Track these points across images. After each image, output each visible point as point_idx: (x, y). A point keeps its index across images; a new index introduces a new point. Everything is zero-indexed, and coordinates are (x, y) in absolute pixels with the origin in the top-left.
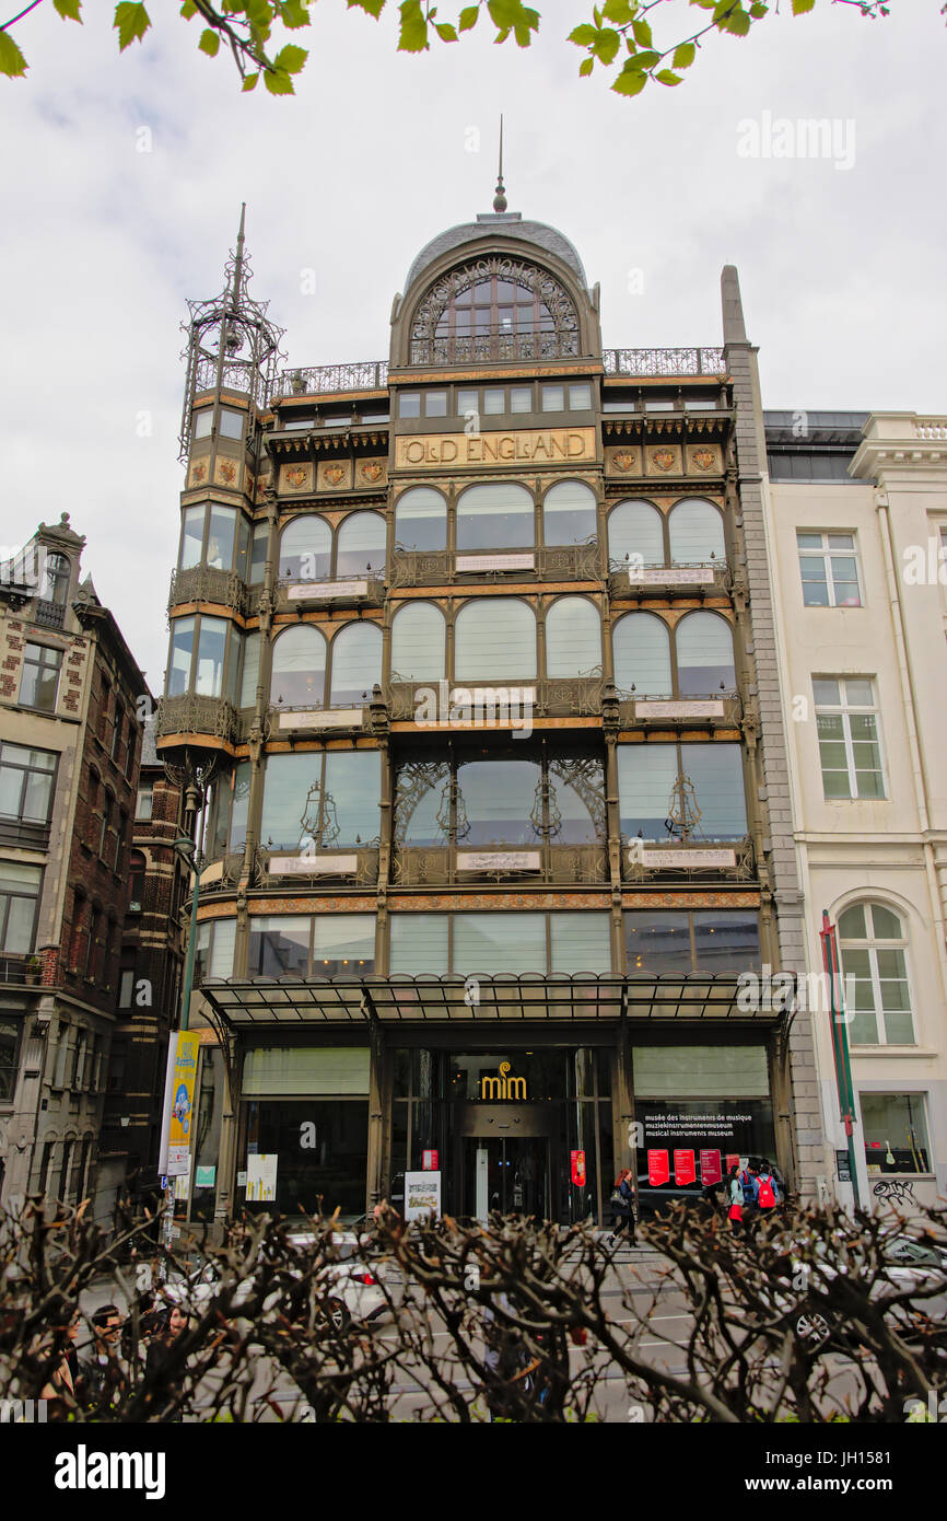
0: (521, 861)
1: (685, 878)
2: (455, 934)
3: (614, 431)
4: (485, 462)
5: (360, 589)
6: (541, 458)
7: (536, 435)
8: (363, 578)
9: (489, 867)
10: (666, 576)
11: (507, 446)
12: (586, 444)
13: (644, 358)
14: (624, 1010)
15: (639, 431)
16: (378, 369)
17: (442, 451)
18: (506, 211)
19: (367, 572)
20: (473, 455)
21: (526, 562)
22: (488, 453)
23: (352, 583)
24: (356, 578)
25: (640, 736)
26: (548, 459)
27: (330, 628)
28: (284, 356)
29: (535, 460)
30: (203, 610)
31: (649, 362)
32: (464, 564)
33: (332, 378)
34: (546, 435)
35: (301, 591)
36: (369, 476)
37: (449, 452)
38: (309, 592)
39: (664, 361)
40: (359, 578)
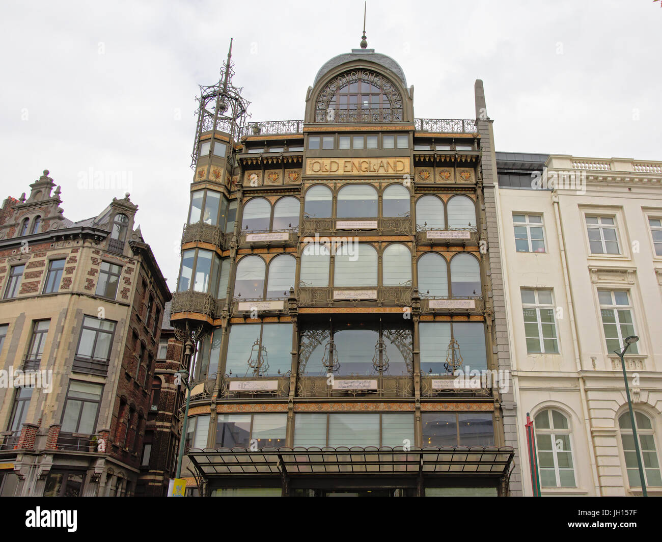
0: (367, 384)
1: (454, 395)
2: (330, 425)
3: (419, 160)
4: (352, 173)
5: (285, 237)
6: (382, 172)
7: (379, 160)
8: (287, 231)
9: (350, 388)
10: (445, 234)
11: (364, 166)
12: (405, 165)
13: (436, 123)
14: (421, 467)
15: (432, 160)
16: (298, 124)
17: (331, 167)
18: (367, 48)
19: (289, 228)
20: (347, 169)
21: (373, 225)
22: (354, 168)
23: (281, 234)
24: (283, 231)
25: (431, 318)
26: (386, 172)
27: (268, 257)
28: (249, 115)
29: (379, 173)
30: (199, 246)
31: (438, 125)
32: (341, 225)
33: (274, 128)
34: (385, 160)
35: (253, 237)
36: (292, 178)
37: (334, 168)
38: (257, 238)
39: (446, 126)
40: (284, 231)
